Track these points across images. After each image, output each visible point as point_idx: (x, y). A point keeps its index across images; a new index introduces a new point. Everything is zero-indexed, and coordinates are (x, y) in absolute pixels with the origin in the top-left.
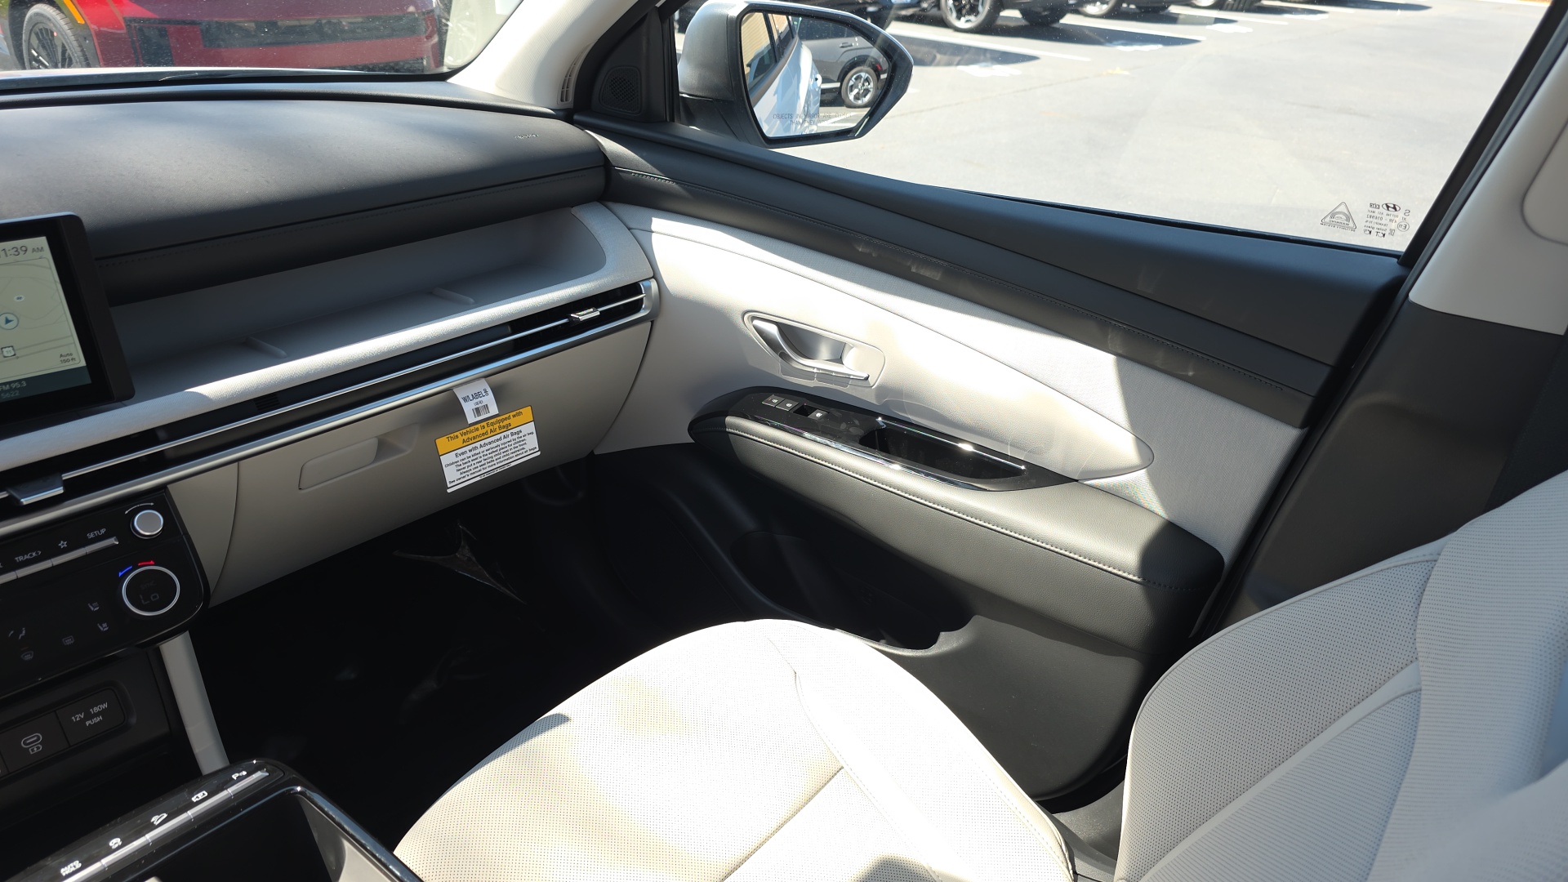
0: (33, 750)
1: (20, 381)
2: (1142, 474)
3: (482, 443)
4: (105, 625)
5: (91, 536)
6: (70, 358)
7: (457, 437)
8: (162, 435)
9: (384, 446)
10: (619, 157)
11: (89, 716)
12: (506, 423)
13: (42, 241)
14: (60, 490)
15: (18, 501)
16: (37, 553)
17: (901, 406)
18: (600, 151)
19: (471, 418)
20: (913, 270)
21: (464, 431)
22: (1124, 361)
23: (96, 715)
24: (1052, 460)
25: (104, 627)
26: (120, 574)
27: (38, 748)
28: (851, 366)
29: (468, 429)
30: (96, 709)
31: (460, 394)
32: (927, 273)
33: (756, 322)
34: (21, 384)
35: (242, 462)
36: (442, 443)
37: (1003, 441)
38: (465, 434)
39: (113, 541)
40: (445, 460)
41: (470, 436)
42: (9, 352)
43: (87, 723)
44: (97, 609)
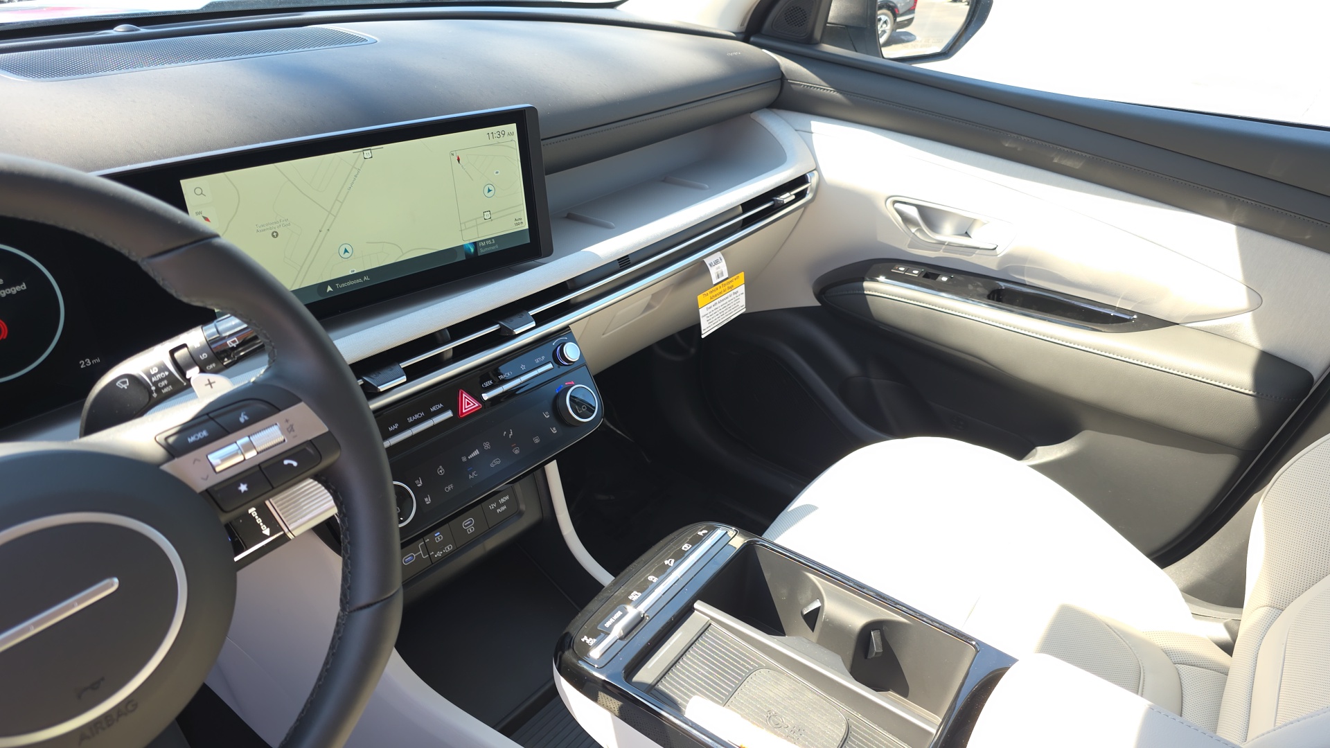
0: (469, 531)
1: (491, 239)
2: (1249, 316)
3: (719, 300)
4: (554, 429)
5: (538, 360)
6: (520, 221)
7: (708, 294)
8: (570, 286)
10: (791, 71)
11: (499, 506)
12: (731, 284)
13: (513, 127)
14: (532, 324)
15: (511, 331)
16: (510, 373)
17: (1021, 271)
18: (777, 66)
19: (713, 280)
20: (1056, 161)
21: (711, 290)
22: (1244, 230)
23: (503, 505)
24: (1159, 310)
27: (472, 529)
28: (978, 238)
29: (713, 289)
30: (502, 500)
31: (707, 261)
32: (1068, 163)
33: (897, 205)
34: (492, 241)
36: (701, 299)
37: (1116, 296)
38: (711, 292)
39: (549, 367)
40: (702, 312)
41: (714, 293)
42: (487, 215)
43: (498, 511)
44: (548, 416)
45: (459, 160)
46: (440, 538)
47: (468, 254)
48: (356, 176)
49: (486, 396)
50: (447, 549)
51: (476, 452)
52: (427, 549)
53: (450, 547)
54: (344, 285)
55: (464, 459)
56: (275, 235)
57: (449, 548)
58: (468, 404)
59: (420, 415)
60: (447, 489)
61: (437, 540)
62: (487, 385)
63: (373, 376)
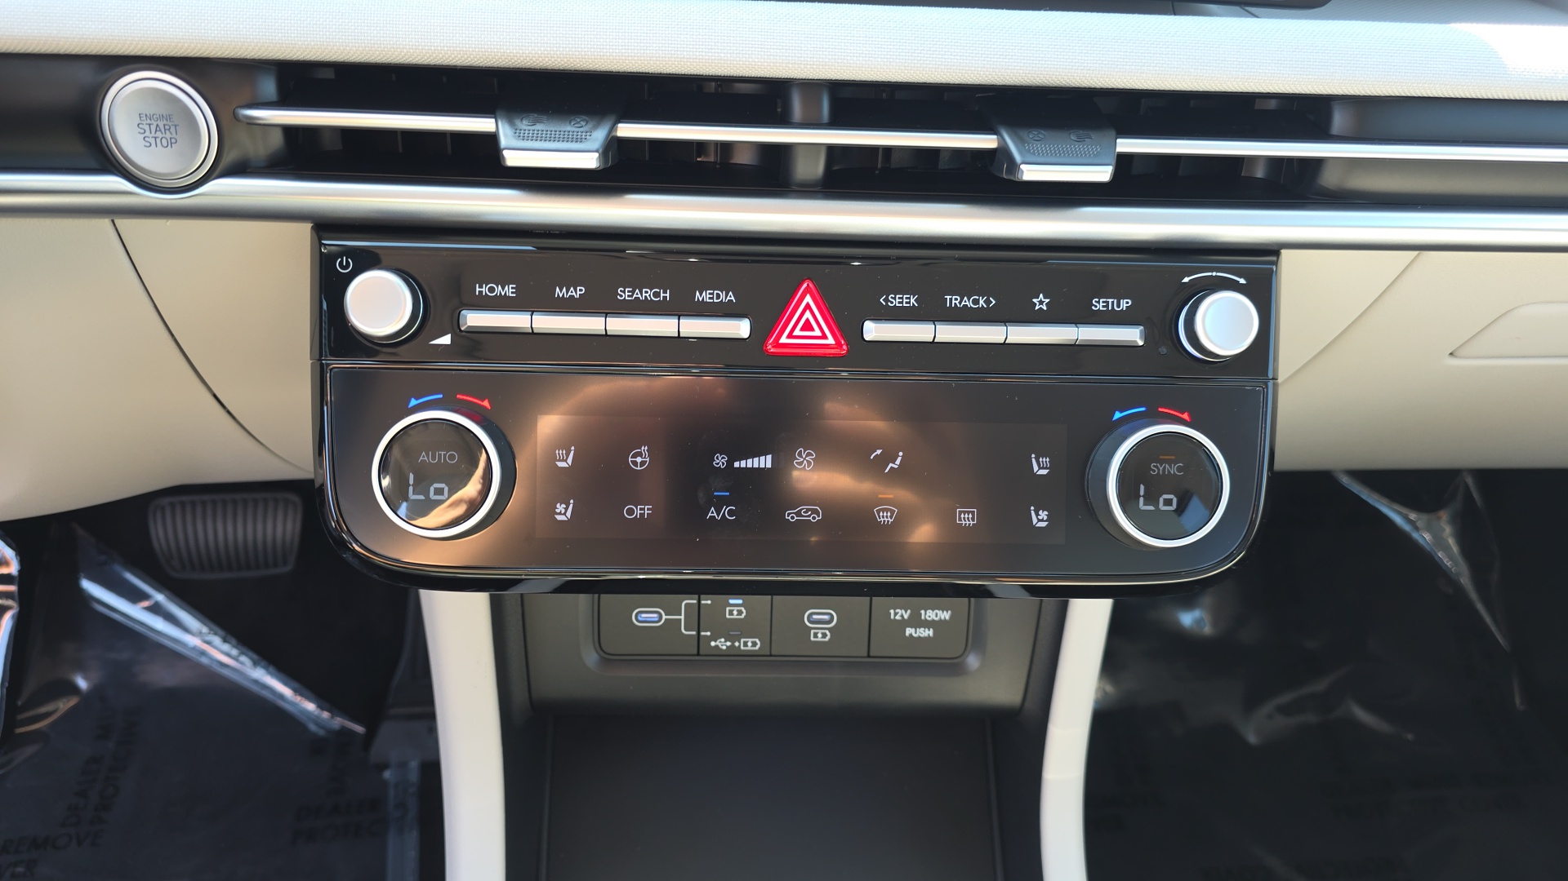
0: (816, 635)
4: (1043, 514)
5: (1099, 305)
11: (916, 621)
14: (1102, 174)
15: (1013, 166)
16: (988, 302)
23: (927, 624)
25: (1040, 519)
26: (1118, 415)
27: (824, 635)
30: (930, 615)
39: (1133, 335)
43: (909, 631)
44: (1044, 472)
46: (740, 613)
49: (873, 331)
50: (745, 644)
51: (766, 461)
52: (698, 618)
53: (754, 644)
55: (720, 461)
57: (751, 644)
58: (807, 326)
59: (657, 295)
60: (630, 512)
61: (731, 613)
62: (896, 301)
63: (524, 125)
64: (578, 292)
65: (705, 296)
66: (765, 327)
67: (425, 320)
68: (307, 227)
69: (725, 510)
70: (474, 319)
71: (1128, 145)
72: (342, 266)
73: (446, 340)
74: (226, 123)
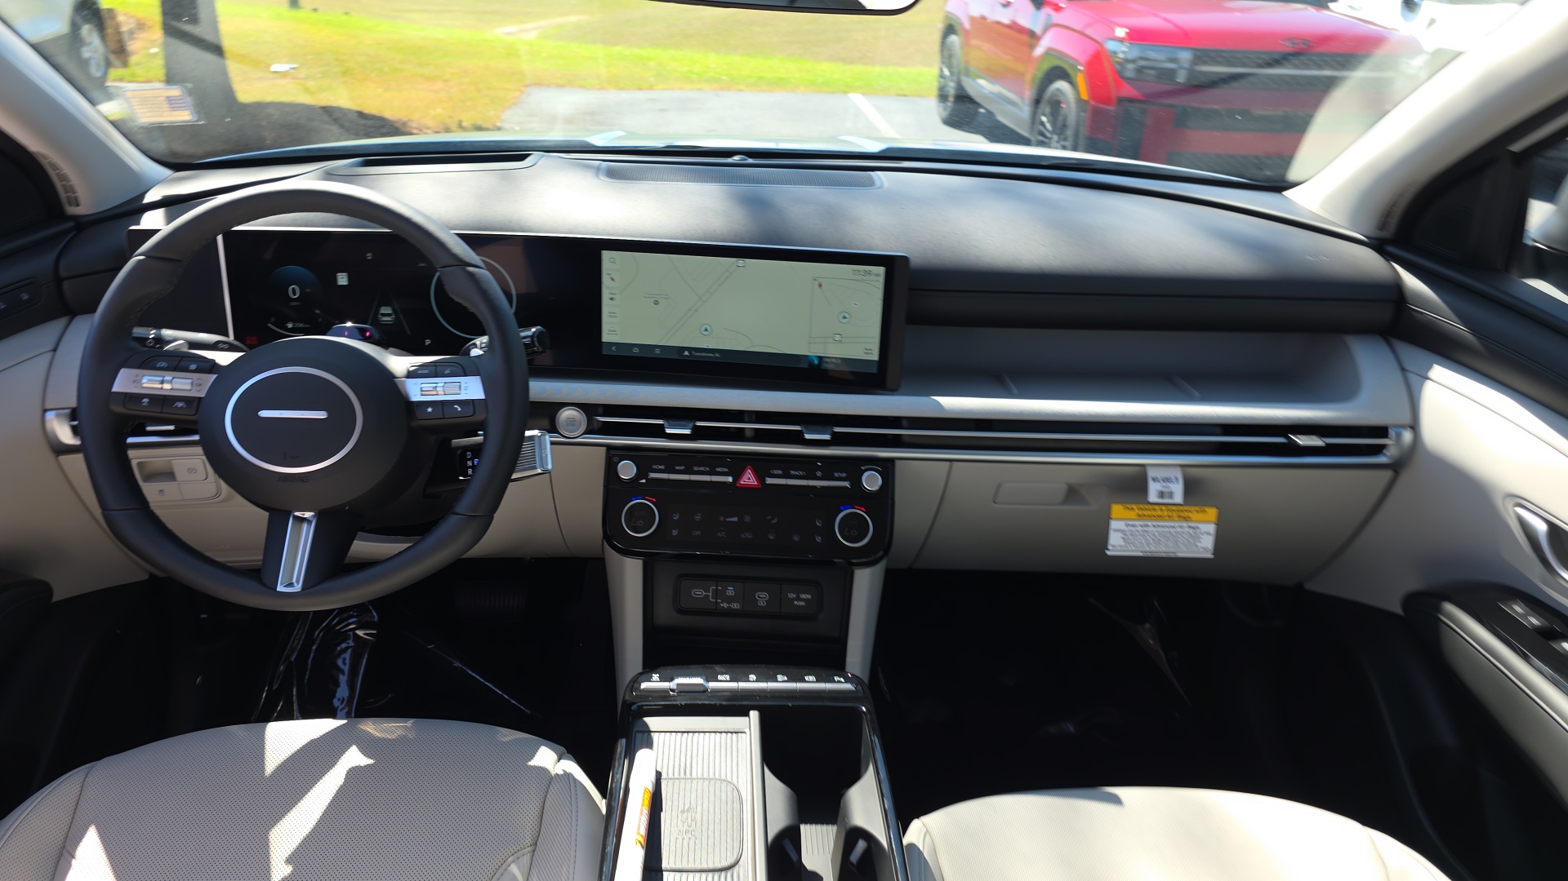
0: (761, 603)
3: (1155, 523)
4: (819, 536)
5: (836, 475)
6: (871, 352)
7: (1132, 509)
8: (905, 423)
9: (1073, 493)
11: (799, 599)
12: (1187, 514)
13: (881, 270)
14: (827, 437)
15: (803, 435)
16: (803, 473)
19: (1153, 497)
21: (1142, 506)
23: (802, 600)
25: (819, 539)
26: (840, 508)
27: (764, 603)
29: (1146, 506)
30: (803, 596)
31: (1151, 473)
33: (1523, 513)
34: (840, 361)
35: (955, 464)
36: (1117, 509)
38: (1141, 509)
39: (846, 484)
40: (1114, 524)
41: (1146, 513)
42: (838, 338)
43: (796, 603)
44: (819, 525)
45: (820, 285)
46: (734, 591)
47: (811, 364)
48: (727, 277)
49: (769, 481)
50: (734, 606)
51: (735, 519)
52: (716, 594)
54: (698, 354)
55: (722, 519)
56: (656, 303)
57: (736, 606)
58: (749, 479)
60: (694, 533)
61: (729, 591)
62: (776, 472)
63: (671, 422)
64: (682, 468)
65: (719, 469)
66: (736, 479)
67: (638, 476)
68: (605, 448)
69: (723, 534)
70: (653, 475)
71: (837, 429)
72: (615, 459)
73: (644, 481)
74: (590, 420)
